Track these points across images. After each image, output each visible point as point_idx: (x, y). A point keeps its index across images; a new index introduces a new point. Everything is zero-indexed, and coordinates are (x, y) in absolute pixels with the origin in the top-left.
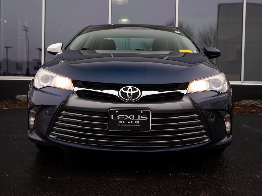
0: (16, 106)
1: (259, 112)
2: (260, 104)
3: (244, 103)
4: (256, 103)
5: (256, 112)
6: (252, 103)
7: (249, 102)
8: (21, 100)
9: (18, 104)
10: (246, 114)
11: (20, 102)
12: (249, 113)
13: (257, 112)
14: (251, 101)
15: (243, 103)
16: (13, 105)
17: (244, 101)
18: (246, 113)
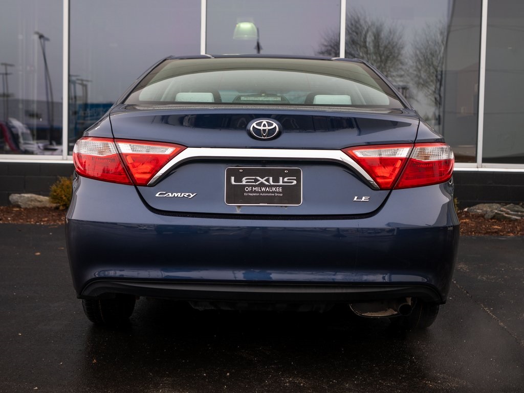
0: (9, 219)
1: (507, 230)
2: (512, 213)
3: (482, 210)
4: (504, 212)
5: (501, 231)
6: (496, 211)
7: (490, 207)
8: (19, 203)
9: (12, 215)
10: (480, 235)
11: (18, 209)
12: (485, 234)
13: (503, 232)
14: (495, 206)
15: (478, 211)
16: (4, 215)
17: (480, 206)
18: (480, 233)
